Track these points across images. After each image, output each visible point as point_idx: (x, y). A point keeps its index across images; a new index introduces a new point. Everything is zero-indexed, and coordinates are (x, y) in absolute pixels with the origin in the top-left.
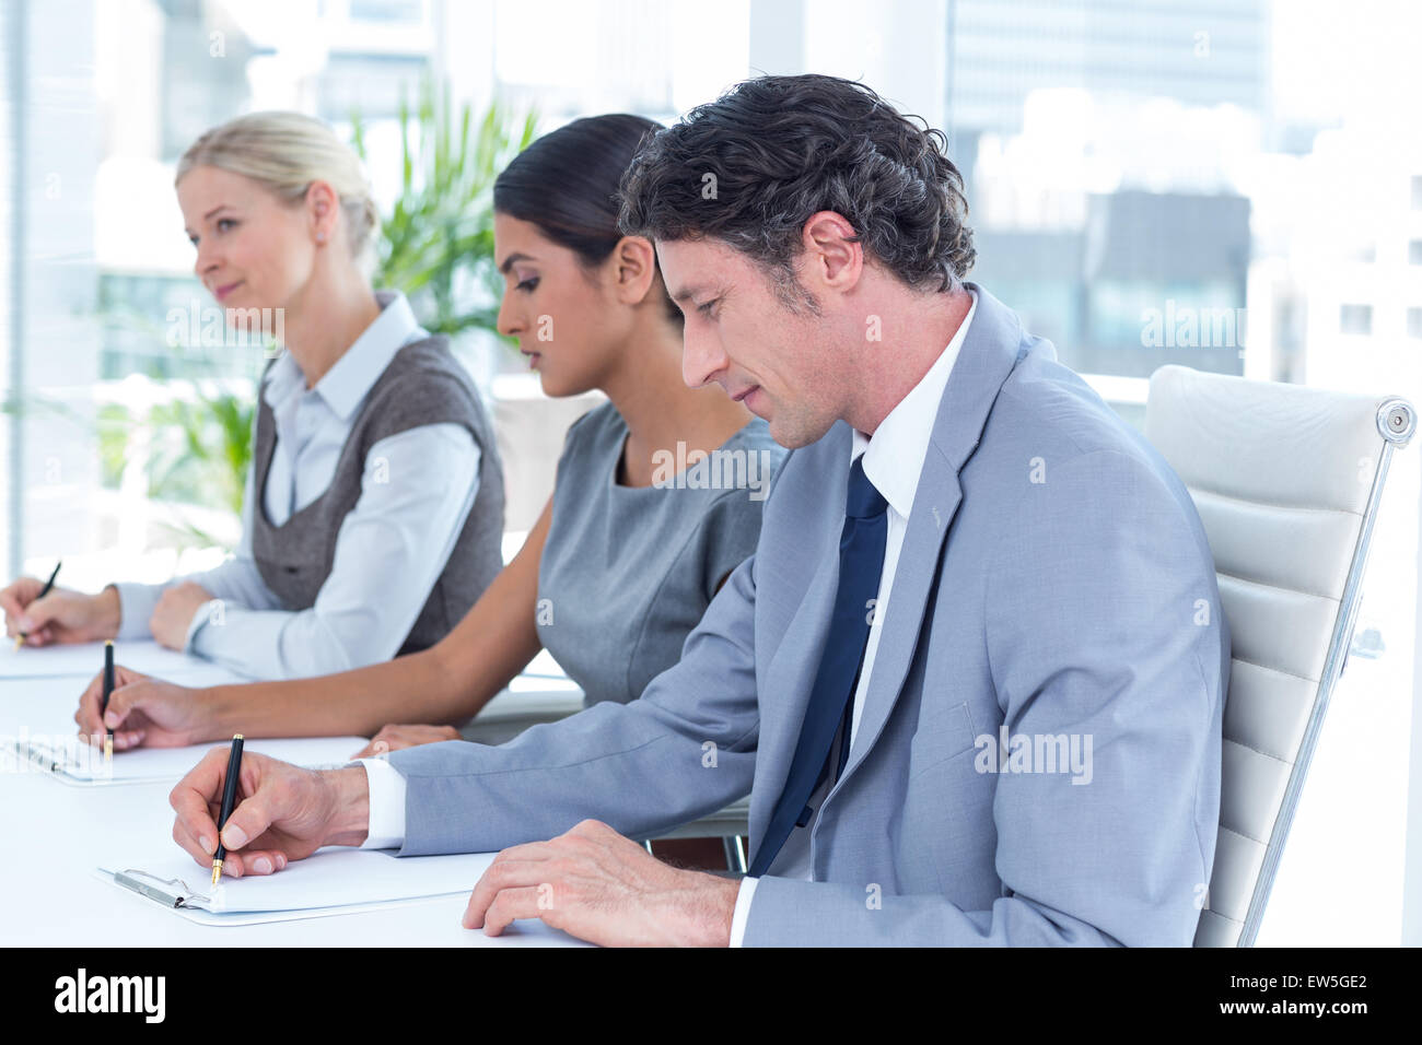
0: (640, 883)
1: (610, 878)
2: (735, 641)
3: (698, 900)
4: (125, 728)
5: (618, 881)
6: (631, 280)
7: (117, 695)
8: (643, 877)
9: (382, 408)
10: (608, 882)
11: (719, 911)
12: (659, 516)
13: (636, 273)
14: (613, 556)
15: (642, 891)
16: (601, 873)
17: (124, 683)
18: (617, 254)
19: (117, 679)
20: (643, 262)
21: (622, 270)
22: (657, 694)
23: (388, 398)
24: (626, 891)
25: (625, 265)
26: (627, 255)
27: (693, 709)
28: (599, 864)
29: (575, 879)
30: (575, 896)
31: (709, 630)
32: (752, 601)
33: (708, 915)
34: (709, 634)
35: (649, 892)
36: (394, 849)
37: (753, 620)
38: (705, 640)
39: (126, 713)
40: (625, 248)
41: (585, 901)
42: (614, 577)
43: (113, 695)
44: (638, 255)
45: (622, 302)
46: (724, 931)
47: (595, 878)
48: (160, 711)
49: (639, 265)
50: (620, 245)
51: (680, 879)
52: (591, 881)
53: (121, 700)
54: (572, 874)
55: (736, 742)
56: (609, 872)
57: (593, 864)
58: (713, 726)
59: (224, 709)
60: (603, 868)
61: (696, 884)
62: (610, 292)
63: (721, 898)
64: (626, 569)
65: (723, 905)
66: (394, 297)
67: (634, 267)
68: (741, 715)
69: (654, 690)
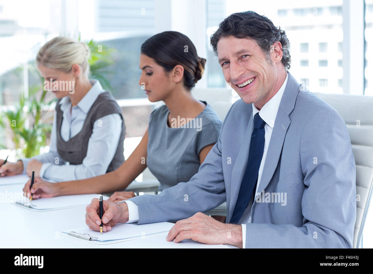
0: (217, 228)
1: (209, 227)
2: (216, 165)
3: (233, 231)
4: (36, 193)
5: (211, 228)
6: (177, 76)
7: (35, 185)
8: (217, 226)
9: (97, 110)
10: (209, 228)
11: (238, 233)
12: (182, 135)
13: (178, 75)
14: (168, 146)
15: (218, 230)
16: (206, 226)
17: (36, 182)
18: (174, 69)
19: (35, 181)
20: (181, 72)
21: (175, 73)
22: (195, 180)
23: (99, 107)
24: (214, 230)
25: (176, 72)
26: (177, 70)
27: (206, 184)
28: (205, 224)
29: (200, 228)
30: (201, 232)
31: (208, 163)
32: (221, 156)
33: (236, 235)
34: (208, 164)
35: (220, 230)
36: (136, 223)
37: (222, 161)
38: (207, 166)
39: (37, 189)
40: (177, 68)
41: (204, 233)
42: (170, 151)
43: (34, 185)
44: (179, 70)
45: (173, 81)
46: (240, 239)
47: (206, 227)
48: (45, 189)
49: (179, 72)
50: (176, 67)
51: (226, 226)
52: (205, 228)
53: (36, 186)
54: (199, 227)
55: (217, 191)
56: (208, 226)
57: (204, 224)
58: (211, 187)
59: (62, 188)
60: (207, 225)
61: (231, 227)
62: (171, 79)
63: (238, 230)
64: (173, 148)
65: (239, 232)
66: (96, 82)
67: (178, 73)
68: (218, 184)
69: (194, 179)
